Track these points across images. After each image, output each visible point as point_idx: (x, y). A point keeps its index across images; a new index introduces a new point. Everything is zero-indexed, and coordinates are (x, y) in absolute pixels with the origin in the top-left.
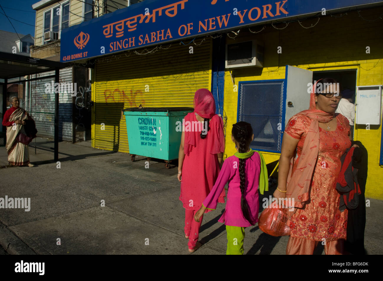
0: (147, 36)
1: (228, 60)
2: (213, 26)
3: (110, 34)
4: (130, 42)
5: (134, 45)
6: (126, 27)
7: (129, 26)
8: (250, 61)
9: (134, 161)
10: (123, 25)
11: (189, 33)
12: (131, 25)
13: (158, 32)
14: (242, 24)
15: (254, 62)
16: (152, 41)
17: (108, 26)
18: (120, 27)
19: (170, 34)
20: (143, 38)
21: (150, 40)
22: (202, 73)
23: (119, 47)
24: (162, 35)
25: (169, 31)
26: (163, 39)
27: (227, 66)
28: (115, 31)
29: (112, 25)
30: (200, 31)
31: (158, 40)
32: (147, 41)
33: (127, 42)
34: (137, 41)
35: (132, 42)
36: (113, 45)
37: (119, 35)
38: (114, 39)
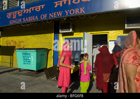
0: (27, 18)
1: (61, 29)
2: (55, 16)
3: (10, 17)
4: (19, 21)
5: (21, 22)
6: (17, 14)
7: (19, 14)
8: (70, 30)
9: (20, 71)
10: (16, 13)
11: (45, 18)
12: (20, 13)
13: (32, 17)
14: (67, 15)
15: (71, 30)
16: (29, 20)
17: (9, 13)
18: (15, 14)
19: (37, 18)
20: (25, 19)
21: (28, 20)
22: (50, 34)
23: (14, 23)
24: (34, 18)
25: (36, 16)
26: (34, 20)
27: (60, 32)
28: (12, 16)
29: (11, 13)
30: (50, 17)
31: (32, 20)
32: (27, 20)
34: (22, 20)
35: (20, 20)
36: (11, 22)
37: (14, 17)
38: (12, 19)
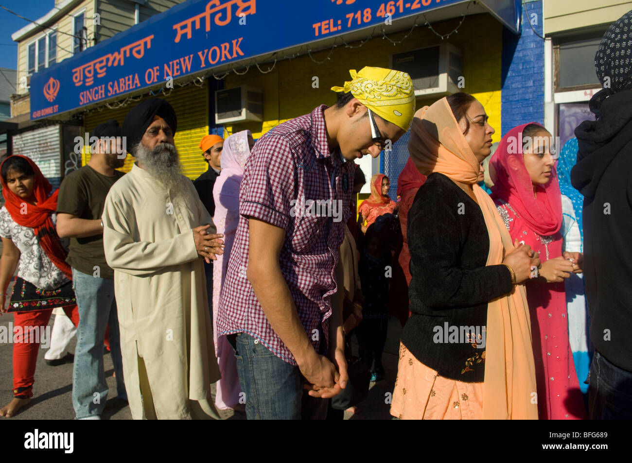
0: (116, 84)
1: (218, 113)
2: (177, 70)
3: (80, 81)
4: (100, 92)
5: (103, 96)
6: (96, 73)
7: (99, 71)
8: (240, 114)
10: (92, 68)
11: (156, 80)
12: (101, 68)
13: (127, 78)
14: (204, 68)
15: (244, 115)
16: (121, 91)
18: (89, 72)
19: (138, 82)
20: (112, 87)
21: (119, 90)
23: (89, 100)
24: (131, 82)
25: (137, 77)
26: (131, 87)
27: (219, 122)
28: (85, 77)
29: (81, 68)
31: (127, 89)
32: (116, 91)
33: (97, 92)
34: (107, 91)
35: (101, 90)
36: (83, 96)
37: (90, 82)
38: (84, 88)
